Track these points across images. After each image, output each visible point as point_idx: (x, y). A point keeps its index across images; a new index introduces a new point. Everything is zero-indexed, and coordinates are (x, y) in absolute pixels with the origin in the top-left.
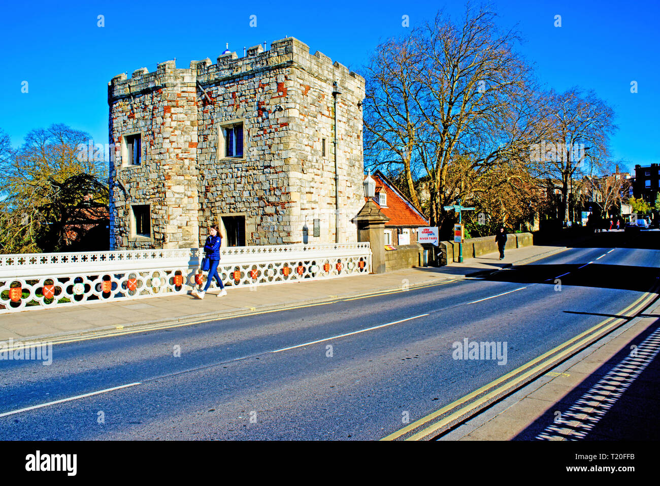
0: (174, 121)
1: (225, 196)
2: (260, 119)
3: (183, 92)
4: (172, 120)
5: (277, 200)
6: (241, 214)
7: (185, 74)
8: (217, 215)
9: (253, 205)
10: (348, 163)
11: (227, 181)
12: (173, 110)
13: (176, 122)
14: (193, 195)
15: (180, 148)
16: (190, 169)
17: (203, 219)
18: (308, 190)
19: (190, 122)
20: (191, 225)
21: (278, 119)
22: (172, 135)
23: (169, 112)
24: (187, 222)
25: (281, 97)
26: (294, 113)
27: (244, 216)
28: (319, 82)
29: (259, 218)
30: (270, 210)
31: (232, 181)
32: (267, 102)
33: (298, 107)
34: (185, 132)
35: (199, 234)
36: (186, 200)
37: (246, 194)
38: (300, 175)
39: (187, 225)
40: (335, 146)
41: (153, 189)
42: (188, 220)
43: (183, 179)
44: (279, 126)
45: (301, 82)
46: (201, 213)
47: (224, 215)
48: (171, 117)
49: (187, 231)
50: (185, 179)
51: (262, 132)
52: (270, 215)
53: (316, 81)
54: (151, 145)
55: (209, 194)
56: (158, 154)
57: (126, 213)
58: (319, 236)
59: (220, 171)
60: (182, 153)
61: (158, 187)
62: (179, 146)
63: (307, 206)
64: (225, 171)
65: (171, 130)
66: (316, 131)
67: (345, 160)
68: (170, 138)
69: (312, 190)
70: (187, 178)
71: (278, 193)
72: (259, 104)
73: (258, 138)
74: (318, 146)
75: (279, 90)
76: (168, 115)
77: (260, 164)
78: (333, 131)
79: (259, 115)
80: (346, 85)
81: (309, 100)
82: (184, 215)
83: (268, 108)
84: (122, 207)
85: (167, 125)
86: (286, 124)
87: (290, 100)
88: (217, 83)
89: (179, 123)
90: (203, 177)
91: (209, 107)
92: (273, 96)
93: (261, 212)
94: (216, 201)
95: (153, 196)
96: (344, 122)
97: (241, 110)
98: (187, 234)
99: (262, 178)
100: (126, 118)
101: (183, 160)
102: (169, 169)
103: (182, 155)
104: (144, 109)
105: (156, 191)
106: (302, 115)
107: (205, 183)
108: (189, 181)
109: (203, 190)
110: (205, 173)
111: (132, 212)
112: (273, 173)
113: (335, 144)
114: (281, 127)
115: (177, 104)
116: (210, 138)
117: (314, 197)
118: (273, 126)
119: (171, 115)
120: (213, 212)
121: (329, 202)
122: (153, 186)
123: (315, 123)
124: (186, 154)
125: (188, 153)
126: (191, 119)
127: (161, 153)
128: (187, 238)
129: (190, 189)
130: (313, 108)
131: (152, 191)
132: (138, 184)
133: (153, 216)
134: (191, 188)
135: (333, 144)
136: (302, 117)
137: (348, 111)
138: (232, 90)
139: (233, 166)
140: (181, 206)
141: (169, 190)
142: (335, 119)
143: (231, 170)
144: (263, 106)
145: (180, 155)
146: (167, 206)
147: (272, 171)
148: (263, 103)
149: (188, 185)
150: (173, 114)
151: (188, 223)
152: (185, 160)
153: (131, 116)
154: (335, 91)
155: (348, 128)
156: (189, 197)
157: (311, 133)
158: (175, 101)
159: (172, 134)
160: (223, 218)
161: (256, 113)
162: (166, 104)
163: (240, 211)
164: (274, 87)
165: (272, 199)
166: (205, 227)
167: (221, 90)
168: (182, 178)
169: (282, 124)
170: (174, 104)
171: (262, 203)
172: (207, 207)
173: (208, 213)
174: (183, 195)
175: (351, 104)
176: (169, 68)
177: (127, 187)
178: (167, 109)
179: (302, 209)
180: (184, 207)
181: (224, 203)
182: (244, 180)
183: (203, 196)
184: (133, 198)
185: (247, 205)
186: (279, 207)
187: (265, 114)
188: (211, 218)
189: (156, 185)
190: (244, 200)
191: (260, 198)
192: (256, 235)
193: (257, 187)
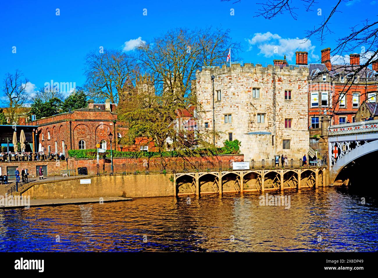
1: (286, 111)
2: (299, 90)
5: (304, 114)
9: (296, 115)
11: (288, 107)
17: (278, 119)
31: (289, 107)
37: (294, 112)
46: (277, 117)
47: (286, 118)
54: (267, 92)
55: (281, 111)
56: (270, 96)
59: (285, 104)
64: (287, 104)
71: (304, 112)
72: (299, 85)
73: (298, 96)
77: (299, 103)
83: (302, 87)
84: (253, 113)
91: (281, 83)
93: (299, 117)
97: (292, 86)
99: (300, 107)
100: (253, 81)
104: (263, 79)
105: (269, 108)
107: (279, 107)
109: (279, 109)
110: (279, 104)
111: (257, 115)
116: (281, 93)
122: (267, 107)
132: (261, 105)
138: (289, 79)
139: (290, 103)
144: (300, 86)
148: (300, 85)
153: (256, 80)
161: (297, 88)
165: (302, 114)
167: (285, 78)
171: (299, 115)
173: (280, 117)
177: (254, 106)
181: (286, 114)
182: (293, 108)
183: (279, 111)
184: (258, 110)
185: (294, 115)
186: (304, 116)
187: (301, 89)
188: (281, 118)
189: (269, 106)
190: (293, 113)
191: (299, 113)
192: (296, 124)
193: (298, 110)
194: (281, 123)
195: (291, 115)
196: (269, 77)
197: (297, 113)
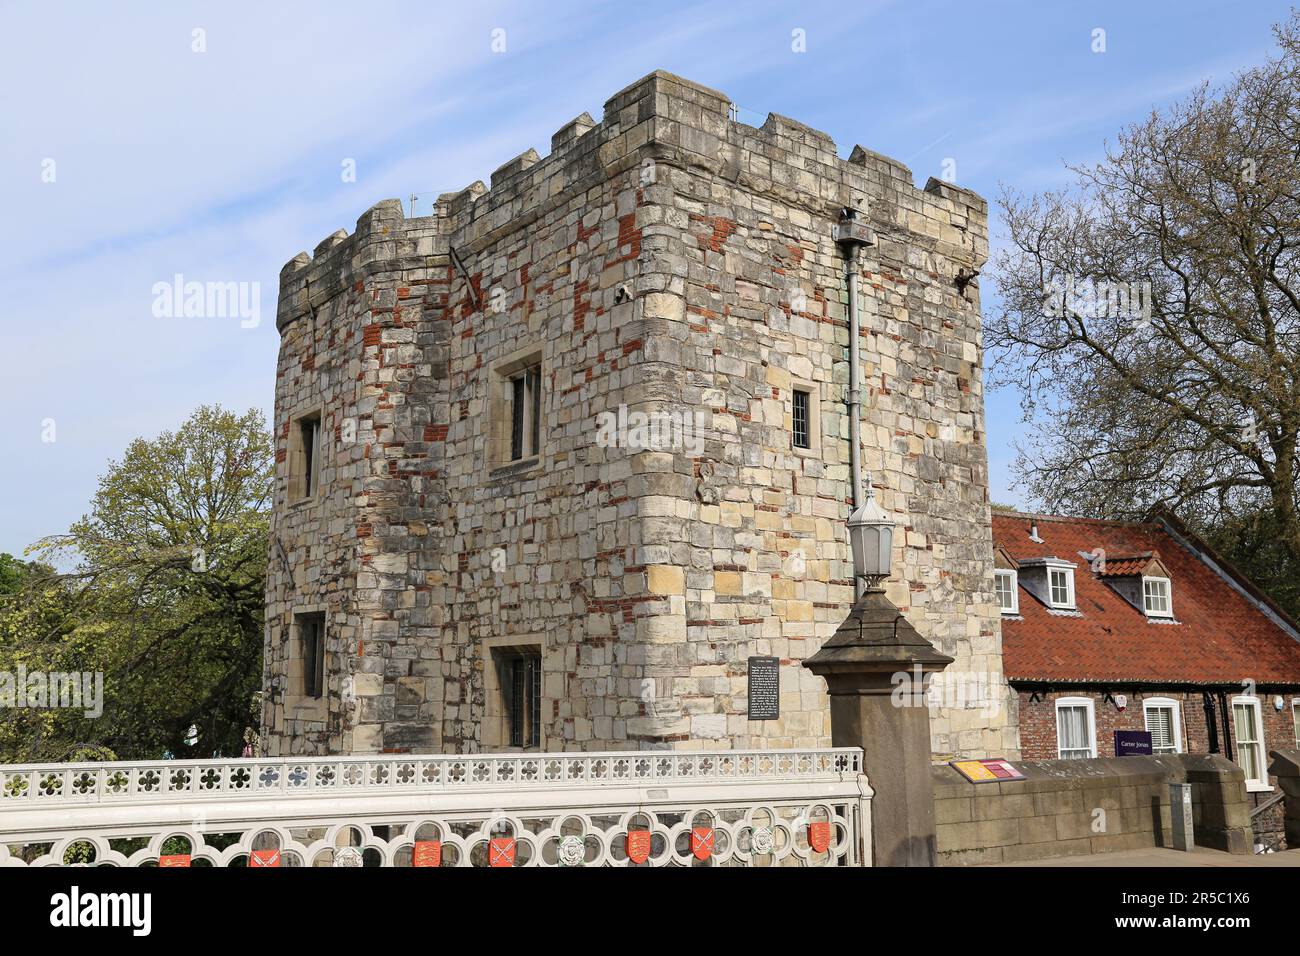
0: (388, 366)
1: (498, 580)
2: (579, 339)
3: (415, 283)
4: (382, 366)
5: (616, 591)
6: (532, 640)
7: (419, 234)
8: (480, 643)
9: (559, 609)
10: (913, 470)
11: (504, 536)
12: (385, 337)
13: (391, 371)
14: (431, 582)
15: (402, 444)
16: (426, 504)
17: (452, 656)
18: (721, 557)
19: (429, 367)
20: (420, 674)
21: (618, 331)
22: (381, 407)
23: (376, 341)
24: (411, 663)
25: (625, 259)
26: (667, 307)
27: (539, 645)
28: (780, 211)
29: (572, 651)
30: (598, 624)
31: (515, 535)
32: (593, 281)
33: (678, 286)
34: (416, 397)
35: (444, 701)
36: (410, 597)
37: (543, 575)
38: (686, 509)
39: (410, 674)
40: (849, 414)
41: (335, 564)
42: (414, 657)
43: (405, 534)
44: (620, 352)
45: (696, 208)
46: (449, 634)
47: (497, 642)
48: (379, 356)
49: (411, 691)
50: (409, 535)
51: (581, 378)
52: (598, 642)
53: (764, 205)
54: (337, 440)
55: (465, 577)
56: (348, 464)
57: (284, 636)
58: (775, 717)
59: (489, 507)
60: (406, 457)
61: (343, 560)
62: (398, 439)
63: (717, 612)
65: (380, 391)
66: (764, 364)
67: (898, 459)
68: (376, 415)
69: (740, 559)
70: (415, 529)
71: (616, 568)
72: (581, 287)
73: (576, 397)
74: (776, 414)
75: (621, 242)
76: (373, 350)
77: (581, 476)
78: (842, 367)
79: (579, 324)
80: (901, 219)
81: (731, 264)
82: (402, 641)
83: (595, 298)
84: (279, 618)
85: (370, 378)
86: (636, 345)
87: (650, 267)
88: (491, 245)
89: (399, 372)
90: (456, 525)
91: (474, 318)
92: (609, 261)
93: (576, 633)
94: (481, 600)
95: (332, 586)
96: (895, 338)
97: (536, 319)
98: (410, 702)
99: (581, 522)
100: (299, 372)
101: (406, 478)
102: (369, 505)
103: (407, 465)
104: (332, 342)
105: (339, 570)
106: (698, 311)
107: (458, 544)
108: (422, 538)
109: (455, 564)
110: (461, 511)
111: (293, 632)
112: (604, 505)
113: (850, 406)
114: (627, 353)
115: (398, 319)
116: (472, 409)
117: (749, 585)
118: (608, 357)
119: (380, 352)
120: (474, 633)
121: (821, 599)
122: (332, 557)
123: (756, 339)
124: (415, 461)
125: (423, 456)
126: (433, 360)
127: (354, 461)
128: (407, 713)
129: (422, 565)
130: (749, 291)
131: (330, 570)
132: (308, 551)
133: (331, 645)
134: (426, 561)
135: (843, 408)
136: (693, 318)
137: (914, 304)
138: (522, 259)
139: (516, 487)
140: (396, 614)
141: (366, 568)
142: (849, 326)
143: (511, 503)
144: (584, 297)
145: (401, 463)
146: (358, 614)
147: (603, 496)
148: (586, 287)
149: (417, 550)
150: (385, 346)
151: (416, 667)
152: (414, 478)
153: (309, 364)
154: (845, 236)
155: (909, 356)
156: (419, 588)
157: (740, 371)
158: (391, 310)
159: (382, 403)
160: (494, 650)
161: (569, 324)
162: (369, 319)
163: (531, 631)
164: (612, 234)
165: (602, 590)
166: (455, 680)
167: (500, 265)
168: (402, 531)
169: (628, 345)
170: (389, 317)
171: (579, 604)
172: (462, 618)
173: (462, 637)
174: (403, 583)
175: (925, 279)
176: (379, 221)
177: (292, 558)
178: (371, 335)
179: (690, 623)
180: (403, 618)
181: (496, 604)
182: (540, 532)
183: (454, 583)
184: (299, 592)
185: (546, 609)
186: (618, 617)
187: (590, 320)
188: (469, 652)
189: (340, 553)
190: (540, 594)
191: (576, 587)
192: (565, 709)
193: (568, 550)
194: (469, 699)
195: (527, 611)
196: (357, 308)
197: (566, 593)
